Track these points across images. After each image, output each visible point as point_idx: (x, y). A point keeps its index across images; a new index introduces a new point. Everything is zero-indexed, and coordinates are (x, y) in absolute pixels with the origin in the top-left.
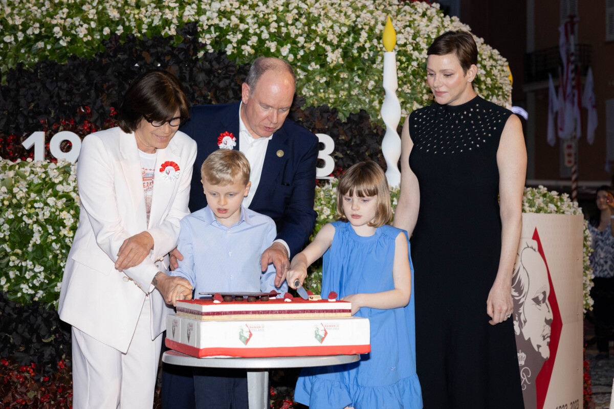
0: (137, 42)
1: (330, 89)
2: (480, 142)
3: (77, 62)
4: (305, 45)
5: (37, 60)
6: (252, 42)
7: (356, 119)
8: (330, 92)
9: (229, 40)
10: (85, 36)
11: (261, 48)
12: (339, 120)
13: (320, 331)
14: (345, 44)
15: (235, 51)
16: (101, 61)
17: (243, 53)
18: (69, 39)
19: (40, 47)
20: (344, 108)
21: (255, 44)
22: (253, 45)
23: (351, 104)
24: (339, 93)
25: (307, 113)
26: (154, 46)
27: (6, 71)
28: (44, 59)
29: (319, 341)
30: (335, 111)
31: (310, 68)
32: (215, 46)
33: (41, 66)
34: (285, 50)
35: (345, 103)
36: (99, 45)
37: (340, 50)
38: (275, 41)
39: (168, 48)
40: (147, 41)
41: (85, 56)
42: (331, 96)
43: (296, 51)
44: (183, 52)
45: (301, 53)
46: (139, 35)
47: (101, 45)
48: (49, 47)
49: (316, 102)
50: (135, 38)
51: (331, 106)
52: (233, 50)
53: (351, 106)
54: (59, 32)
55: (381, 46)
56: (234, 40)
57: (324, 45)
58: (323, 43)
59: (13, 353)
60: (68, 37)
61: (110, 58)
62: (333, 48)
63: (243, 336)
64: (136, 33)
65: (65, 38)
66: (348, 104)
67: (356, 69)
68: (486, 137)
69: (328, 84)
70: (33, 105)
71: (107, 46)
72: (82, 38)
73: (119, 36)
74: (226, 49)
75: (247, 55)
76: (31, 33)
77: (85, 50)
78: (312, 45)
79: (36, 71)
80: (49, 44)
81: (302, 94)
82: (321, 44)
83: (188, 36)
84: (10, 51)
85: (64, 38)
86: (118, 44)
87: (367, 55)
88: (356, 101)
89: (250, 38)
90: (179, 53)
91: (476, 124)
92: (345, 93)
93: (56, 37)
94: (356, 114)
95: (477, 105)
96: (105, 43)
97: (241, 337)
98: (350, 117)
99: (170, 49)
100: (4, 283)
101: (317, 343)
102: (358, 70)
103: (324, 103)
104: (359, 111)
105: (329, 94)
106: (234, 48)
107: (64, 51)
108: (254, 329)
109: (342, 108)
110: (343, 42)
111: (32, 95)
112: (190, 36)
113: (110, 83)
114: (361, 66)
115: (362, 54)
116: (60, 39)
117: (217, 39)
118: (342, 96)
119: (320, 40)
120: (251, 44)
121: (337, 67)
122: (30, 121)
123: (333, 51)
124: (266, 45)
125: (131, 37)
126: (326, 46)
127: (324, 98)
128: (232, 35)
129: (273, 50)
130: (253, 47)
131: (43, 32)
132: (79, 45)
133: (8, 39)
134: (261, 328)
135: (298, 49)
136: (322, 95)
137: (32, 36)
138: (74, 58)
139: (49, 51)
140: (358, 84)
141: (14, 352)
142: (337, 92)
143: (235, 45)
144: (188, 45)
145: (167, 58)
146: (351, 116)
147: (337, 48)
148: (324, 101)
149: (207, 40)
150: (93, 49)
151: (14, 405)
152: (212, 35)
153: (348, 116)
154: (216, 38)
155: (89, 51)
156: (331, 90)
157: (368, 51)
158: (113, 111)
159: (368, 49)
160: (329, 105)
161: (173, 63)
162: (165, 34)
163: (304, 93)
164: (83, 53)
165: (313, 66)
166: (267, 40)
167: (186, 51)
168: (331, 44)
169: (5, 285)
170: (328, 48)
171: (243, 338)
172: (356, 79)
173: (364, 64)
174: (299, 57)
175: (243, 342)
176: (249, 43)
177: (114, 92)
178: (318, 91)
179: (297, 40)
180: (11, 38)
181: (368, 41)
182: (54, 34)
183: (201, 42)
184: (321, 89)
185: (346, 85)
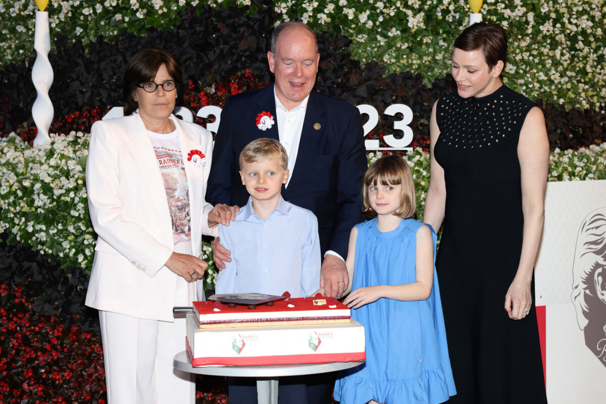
0: (213, 13)
1: (414, 54)
2: (500, 137)
3: (155, 34)
4: (385, 11)
5: (116, 33)
6: (328, 10)
7: (442, 84)
8: (413, 57)
9: (305, 8)
10: (161, 8)
11: (339, 15)
12: (424, 86)
13: (313, 340)
14: (428, 7)
15: (311, 20)
16: (178, 33)
17: (320, 22)
18: (145, 11)
19: (118, 19)
20: (429, 74)
21: (333, 12)
22: (330, 13)
23: (436, 69)
24: (422, 59)
25: (388, 81)
26: (230, 17)
27: (88, 44)
28: (123, 32)
29: (313, 349)
30: (419, 77)
31: (390, 34)
32: (292, 14)
33: (120, 39)
34: (363, 17)
35: (430, 68)
36: (176, 16)
37: (422, 14)
38: (354, 7)
39: (243, 19)
40: (223, 12)
41: (164, 28)
42: (415, 62)
43: (376, 18)
44: (258, 23)
45: (381, 19)
46: (215, 6)
47: (178, 16)
48: (127, 19)
49: (398, 69)
50: (211, 9)
51: (414, 72)
52: (309, 19)
53: (437, 71)
54: (136, 4)
55: (468, 6)
56: (310, 9)
57: (404, 10)
58: (403, 8)
59: (94, 327)
60: (144, 9)
61: (187, 30)
62: (415, 12)
63: (236, 346)
64: (212, 3)
65: (142, 11)
66: (434, 69)
67: (441, 32)
68: (506, 132)
69: (411, 49)
70: (115, 77)
71: (183, 18)
72: (157, 10)
73: (195, 7)
74: (302, 18)
75: (323, 24)
76: (109, 5)
77: (163, 22)
78: (391, 11)
79: (117, 43)
80: (127, 16)
81: (384, 61)
82: (401, 9)
83: (264, 6)
84: (90, 23)
85: (140, 10)
86: (194, 15)
87: (451, 17)
88: (442, 66)
89: (327, 6)
90: (255, 24)
91: (498, 116)
92: (430, 58)
93: (133, 9)
94: (442, 79)
95: (502, 96)
96: (182, 14)
97: (234, 347)
98: (435, 83)
99: (246, 20)
100: (82, 260)
101: (311, 352)
102: (443, 33)
103: (408, 69)
104: (445, 75)
105: (412, 60)
106: (310, 17)
107: (143, 23)
108: (246, 338)
109: (426, 73)
110: (427, 5)
111: (113, 68)
112: (265, 5)
113: (188, 55)
114: (448, 29)
115: (447, 17)
116: (137, 10)
117: (294, 7)
118: (426, 61)
119: (401, 4)
120: (328, 12)
121: (419, 32)
122: (113, 94)
123: (414, 15)
124: (343, 13)
125: (208, 8)
126: (407, 10)
127: (406, 64)
128: (308, 4)
129: (351, 17)
130: (329, 15)
131: (120, 4)
132: (156, 16)
133: (86, 12)
134: (254, 338)
135: (378, 15)
136: (404, 62)
137: (111, 8)
138: (152, 30)
139: (128, 23)
140: (444, 47)
141: (95, 325)
142: (420, 58)
143: (311, 14)
144: (263, 15)
145: (242, 30)
146: (437, 81)
147: (419, 12)
148: (407, 67)
149: (282, 9)
150: (170, 20)
151: (96, 377)
152: (288, 4)
153: (433, 81)
154: (292, 6)
155: (167, 22)
156: (414, 56)
157: (452, 13)
158: (191, 84)
159: (452, 11)
160: (412, 72)
161: (249, 34)
162: (240, 4)
163: (385, 60)
164: (162, 25)
165: (394, 32)
166: (345, 6)
167: (262, 21)
168: (412, 8)
169: (82, 261)
170: (409, 12)
171: (236, 347)
172: (441, 43)
173: (450, 27)
174: (378, 23)
175: (236, 351)
176: (326, 11)
177: (192, 65)
178: (400, 57)
179: (376, 5)
180: (89, 11)
181: (453, 3)
182: (131, 6)
183: (276, 12)
184: (404, 55)
185: (431, 50)
